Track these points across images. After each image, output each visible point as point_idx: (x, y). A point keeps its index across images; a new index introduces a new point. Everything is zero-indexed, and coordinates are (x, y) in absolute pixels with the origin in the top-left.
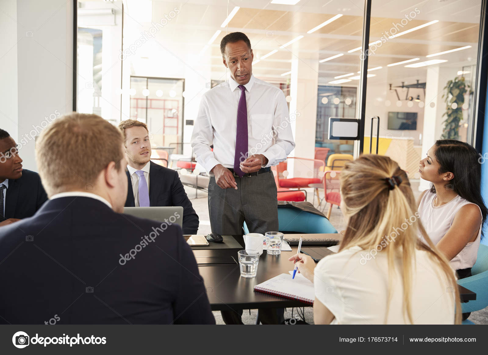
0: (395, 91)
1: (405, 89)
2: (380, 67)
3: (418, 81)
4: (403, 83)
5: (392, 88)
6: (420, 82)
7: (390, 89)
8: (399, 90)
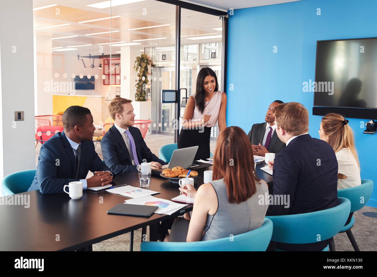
0: (81, 60)
1: (92, 59)
2: (90, 45)
3: (103, 54)
4: (90, 55)
5: (80, 58)
6: (104, 54)
7: (79, 59)
8: (85, 59)
